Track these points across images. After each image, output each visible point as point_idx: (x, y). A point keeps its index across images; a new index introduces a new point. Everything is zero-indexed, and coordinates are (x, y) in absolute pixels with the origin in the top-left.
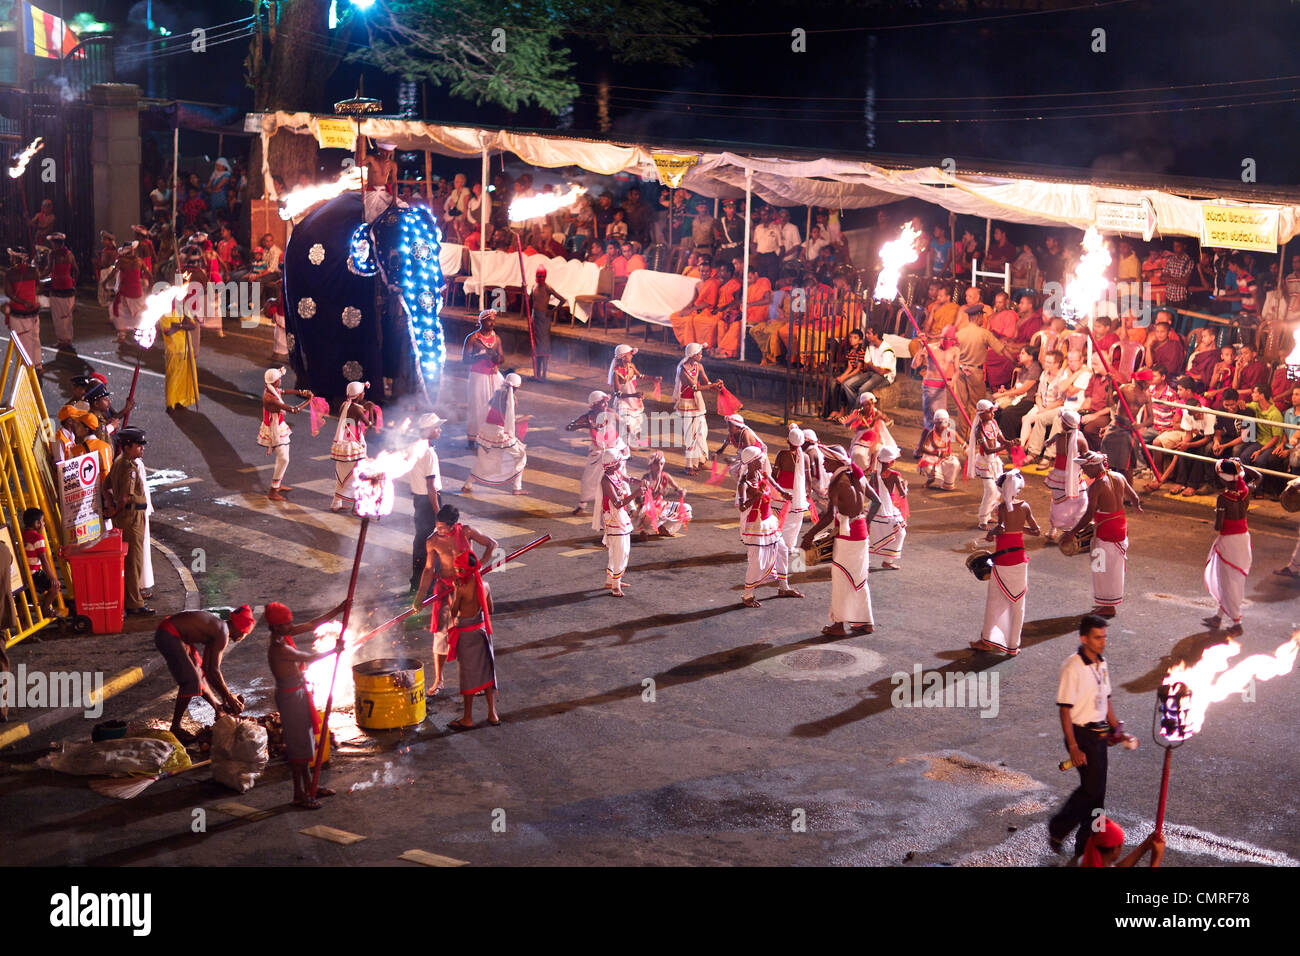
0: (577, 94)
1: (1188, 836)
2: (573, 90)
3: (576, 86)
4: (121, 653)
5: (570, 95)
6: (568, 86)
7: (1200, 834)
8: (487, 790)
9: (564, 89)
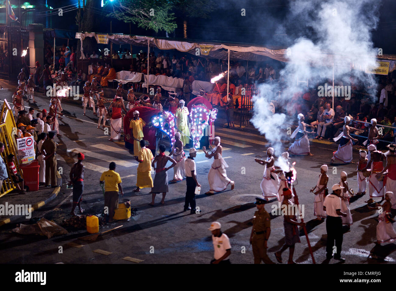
0: (177, 27)
1: (363, 252)
2: (175, 26)
3: (176, 25)
4: (38, 197)
5: (174, 27)
6: (174, 25)
7: (366, 252)
8: (149, 239)
9: (172, 25)
